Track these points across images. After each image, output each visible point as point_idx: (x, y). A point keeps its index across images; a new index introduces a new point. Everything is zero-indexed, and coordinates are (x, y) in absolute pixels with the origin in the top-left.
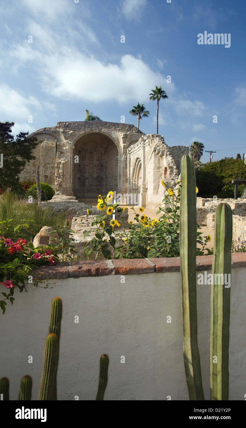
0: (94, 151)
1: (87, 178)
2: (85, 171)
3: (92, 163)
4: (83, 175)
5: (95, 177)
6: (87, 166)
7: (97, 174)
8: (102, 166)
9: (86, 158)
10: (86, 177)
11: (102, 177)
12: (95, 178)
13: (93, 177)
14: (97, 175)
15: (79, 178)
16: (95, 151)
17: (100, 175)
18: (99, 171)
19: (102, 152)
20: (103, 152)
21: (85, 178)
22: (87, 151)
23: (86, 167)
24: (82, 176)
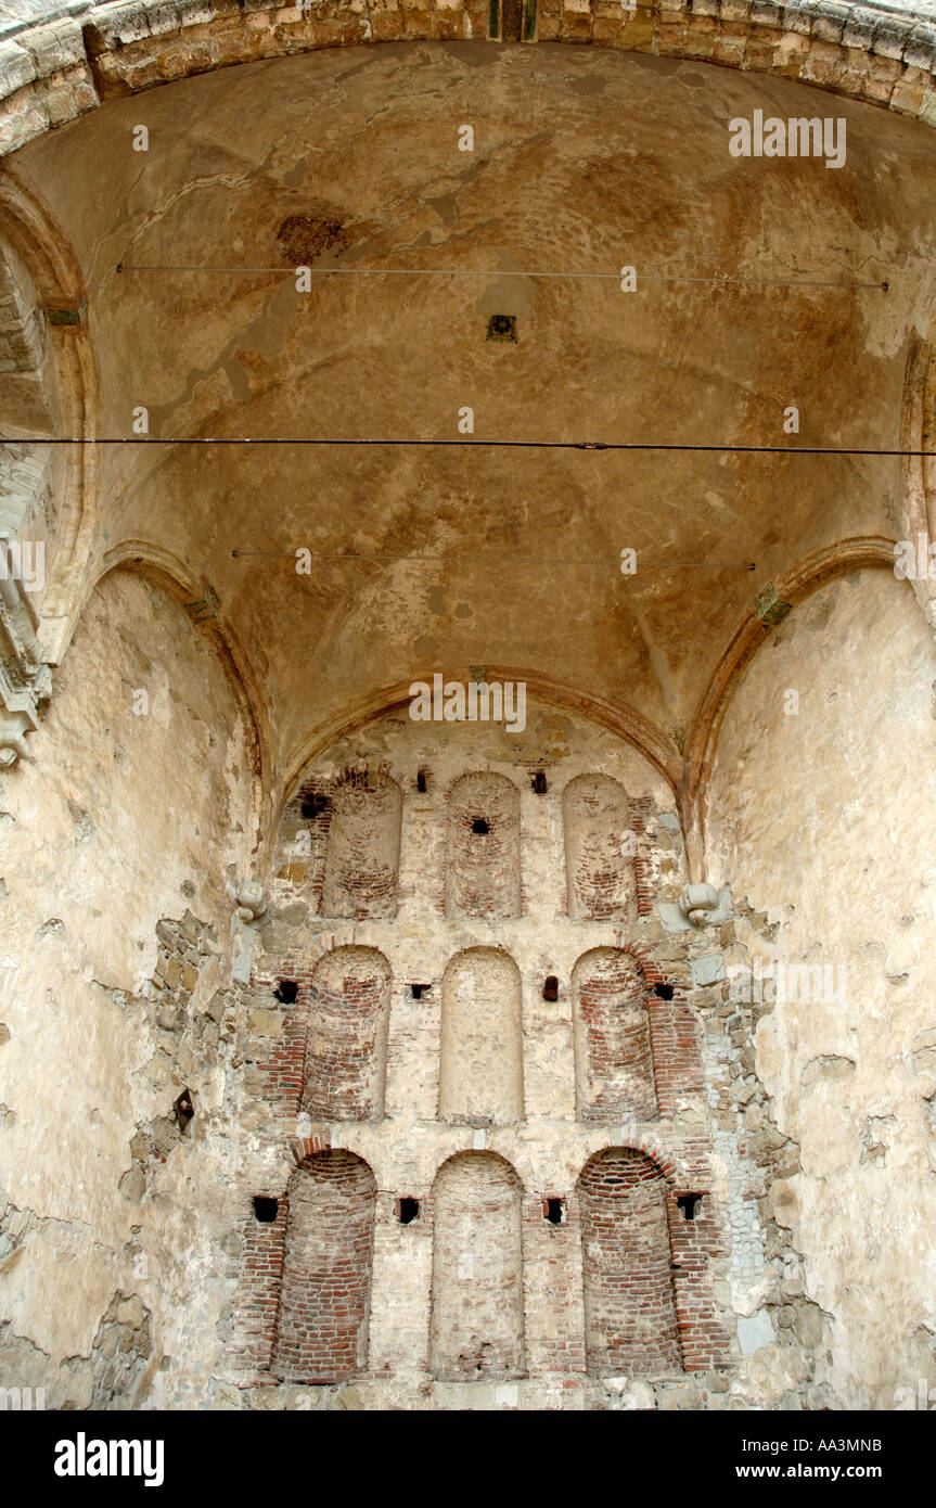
0: (529, 799)
1: (409, 1209)
2: (385, 1082)
3: (501, 954)
4: (341, 1137)
5: (564, 1185)
6: (418, 991)
7: (593, 1116)
8: (665, 992)
9: (406, 879)
10: (392, 1180)
11: (684, 1181)
12: (554, 1208)
13: (514, 1179)
14: (599, 1140)
15: (265, 1208)
16: (540, 785)
17: (652, 1139)
18: (621, 1079)
19: (646, 803)
20: (662, 795)
21: (372, 1195)
22: (422, 784)
23: (404, 1012)
24: (321, 1161)
